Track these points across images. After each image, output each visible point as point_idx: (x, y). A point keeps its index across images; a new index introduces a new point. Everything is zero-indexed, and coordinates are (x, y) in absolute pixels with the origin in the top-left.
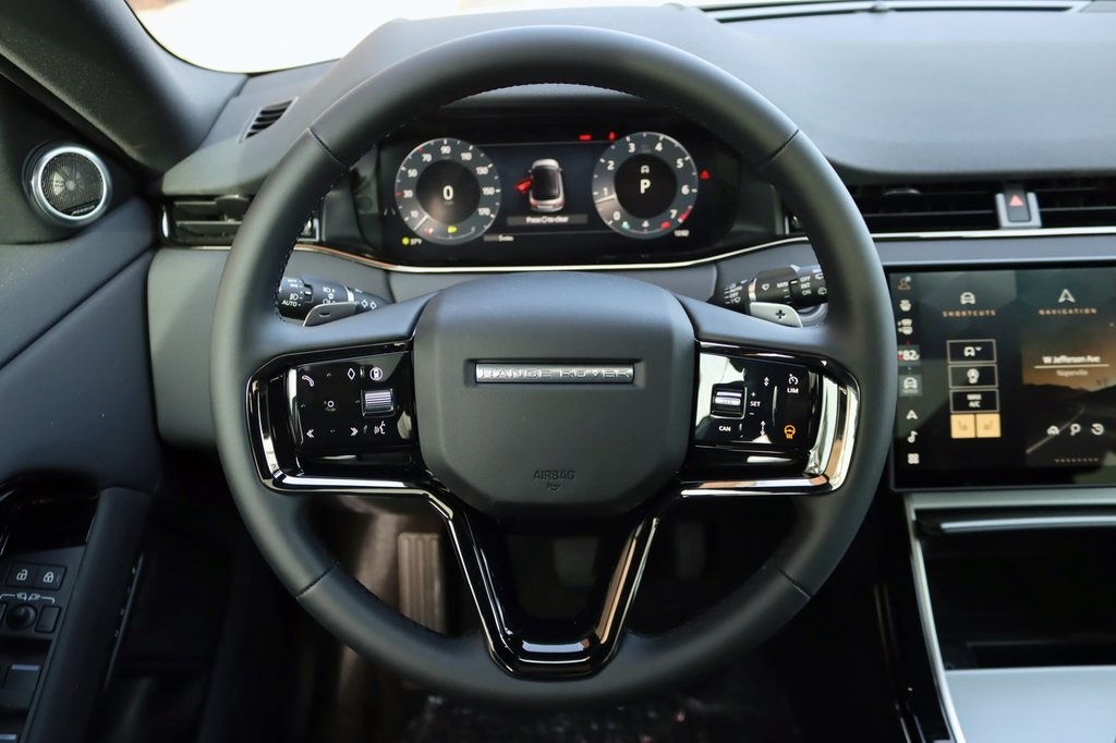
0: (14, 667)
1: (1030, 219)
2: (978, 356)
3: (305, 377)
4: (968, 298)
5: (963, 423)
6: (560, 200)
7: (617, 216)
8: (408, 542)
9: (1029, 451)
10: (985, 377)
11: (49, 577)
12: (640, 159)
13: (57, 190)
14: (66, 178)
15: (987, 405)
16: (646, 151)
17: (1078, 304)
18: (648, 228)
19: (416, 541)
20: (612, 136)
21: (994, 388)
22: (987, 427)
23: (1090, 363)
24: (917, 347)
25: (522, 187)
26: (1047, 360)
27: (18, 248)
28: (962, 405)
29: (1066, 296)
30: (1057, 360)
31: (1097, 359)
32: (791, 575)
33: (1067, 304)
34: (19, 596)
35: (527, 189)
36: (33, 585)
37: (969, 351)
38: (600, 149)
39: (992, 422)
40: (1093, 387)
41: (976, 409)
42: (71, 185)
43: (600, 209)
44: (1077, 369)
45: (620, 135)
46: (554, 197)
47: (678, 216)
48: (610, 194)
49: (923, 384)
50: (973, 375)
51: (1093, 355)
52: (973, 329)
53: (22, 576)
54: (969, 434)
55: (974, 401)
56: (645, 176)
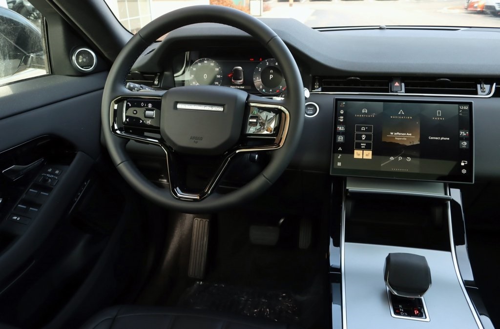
0: (42, 193)
1: (401, 90)
2: (366, 130)
3: (129, 103)
4: (365, 111)
5: (358, 153)
6: (242, 81)
7: (261, 87)
8: (197, 221)
9: (382, 165)
10: (368, 138)
11: (57, 172)
12: (270, 68)
13: (80, 61)
14: (83, 58)
15: (367, 148)
16: (272, 65)
17: (405, 115)
18: (272, 92)
19: (200, 221)
20: (261, 59)
21: (371, 142)
22: (367, 155)
23: (408, 135)
24: (345, 126)
25: (229, 76)
26: (392, 133)
27: (66, 77)
28: (359, 147)
29: (401, 112)
30: (395, 134)
31: (410, 134)
32: (266, 176)
33: (401, 115)
34: (48, 175)
35: (231, 76)
36: (52, 173)
37: (363, 129)
38: (257, 64)
39: (369, 154)
40: (408, 144)
41: (363, 148)
42: (85, 60)
43: (255, 84)
44: (403, 137)
45: (264, 59)
46: (240, 80)
47: (282, 88)
48: (259, 79)
49: (345, 139)
50: (364, 137)
51: (409, 133)
52: (365, 121)
53: (50, 170)
54: (361, 157)
55: (363, 146)
56: (271, 74)
